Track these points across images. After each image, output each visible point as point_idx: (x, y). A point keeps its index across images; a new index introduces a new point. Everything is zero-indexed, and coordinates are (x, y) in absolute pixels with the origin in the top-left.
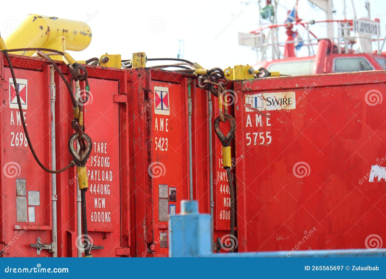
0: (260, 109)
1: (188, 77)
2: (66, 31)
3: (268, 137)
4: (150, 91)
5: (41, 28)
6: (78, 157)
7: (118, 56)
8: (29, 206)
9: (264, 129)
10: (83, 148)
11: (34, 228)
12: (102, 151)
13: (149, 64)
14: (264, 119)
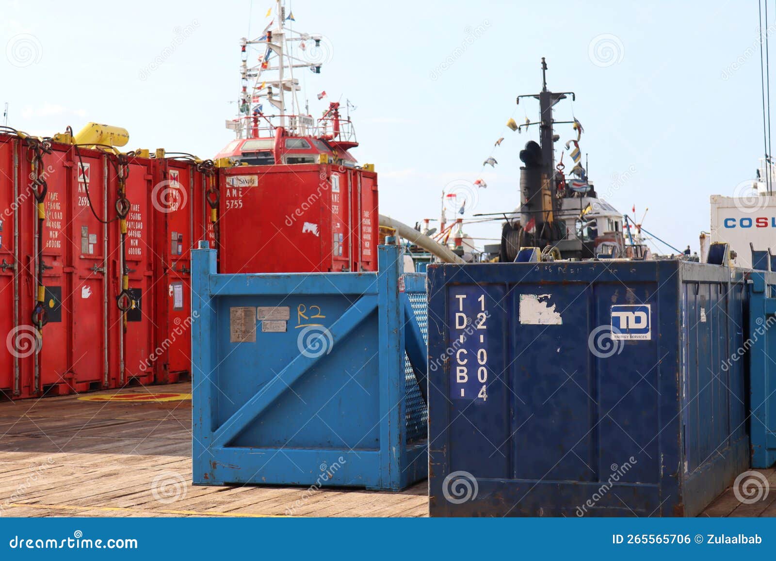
0: (235, 186)
1: (191, 165)
2: (113, 134)
3: (240, 203)
4: (167, 173)
5: (97, 131)
6: (121, 214)
7: (147, 151)
8: (89, 244)
9: (237, 198)
10: (124, 208)
11: (92, 257)
12: (136, 210)
13: (166, 156)
14: (238, 192)
